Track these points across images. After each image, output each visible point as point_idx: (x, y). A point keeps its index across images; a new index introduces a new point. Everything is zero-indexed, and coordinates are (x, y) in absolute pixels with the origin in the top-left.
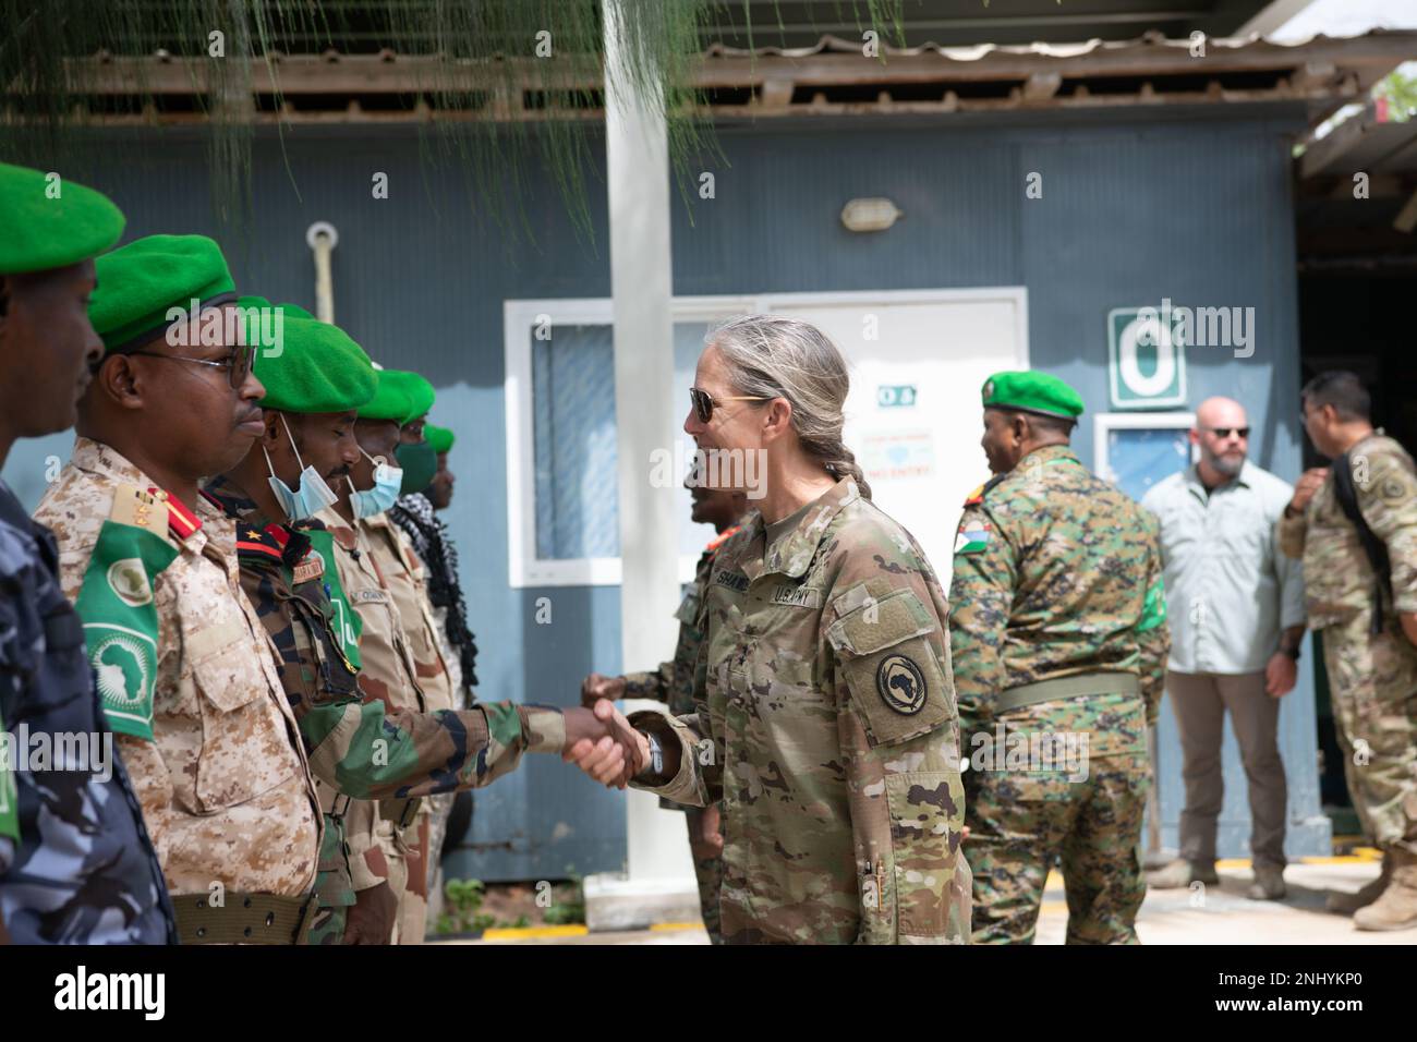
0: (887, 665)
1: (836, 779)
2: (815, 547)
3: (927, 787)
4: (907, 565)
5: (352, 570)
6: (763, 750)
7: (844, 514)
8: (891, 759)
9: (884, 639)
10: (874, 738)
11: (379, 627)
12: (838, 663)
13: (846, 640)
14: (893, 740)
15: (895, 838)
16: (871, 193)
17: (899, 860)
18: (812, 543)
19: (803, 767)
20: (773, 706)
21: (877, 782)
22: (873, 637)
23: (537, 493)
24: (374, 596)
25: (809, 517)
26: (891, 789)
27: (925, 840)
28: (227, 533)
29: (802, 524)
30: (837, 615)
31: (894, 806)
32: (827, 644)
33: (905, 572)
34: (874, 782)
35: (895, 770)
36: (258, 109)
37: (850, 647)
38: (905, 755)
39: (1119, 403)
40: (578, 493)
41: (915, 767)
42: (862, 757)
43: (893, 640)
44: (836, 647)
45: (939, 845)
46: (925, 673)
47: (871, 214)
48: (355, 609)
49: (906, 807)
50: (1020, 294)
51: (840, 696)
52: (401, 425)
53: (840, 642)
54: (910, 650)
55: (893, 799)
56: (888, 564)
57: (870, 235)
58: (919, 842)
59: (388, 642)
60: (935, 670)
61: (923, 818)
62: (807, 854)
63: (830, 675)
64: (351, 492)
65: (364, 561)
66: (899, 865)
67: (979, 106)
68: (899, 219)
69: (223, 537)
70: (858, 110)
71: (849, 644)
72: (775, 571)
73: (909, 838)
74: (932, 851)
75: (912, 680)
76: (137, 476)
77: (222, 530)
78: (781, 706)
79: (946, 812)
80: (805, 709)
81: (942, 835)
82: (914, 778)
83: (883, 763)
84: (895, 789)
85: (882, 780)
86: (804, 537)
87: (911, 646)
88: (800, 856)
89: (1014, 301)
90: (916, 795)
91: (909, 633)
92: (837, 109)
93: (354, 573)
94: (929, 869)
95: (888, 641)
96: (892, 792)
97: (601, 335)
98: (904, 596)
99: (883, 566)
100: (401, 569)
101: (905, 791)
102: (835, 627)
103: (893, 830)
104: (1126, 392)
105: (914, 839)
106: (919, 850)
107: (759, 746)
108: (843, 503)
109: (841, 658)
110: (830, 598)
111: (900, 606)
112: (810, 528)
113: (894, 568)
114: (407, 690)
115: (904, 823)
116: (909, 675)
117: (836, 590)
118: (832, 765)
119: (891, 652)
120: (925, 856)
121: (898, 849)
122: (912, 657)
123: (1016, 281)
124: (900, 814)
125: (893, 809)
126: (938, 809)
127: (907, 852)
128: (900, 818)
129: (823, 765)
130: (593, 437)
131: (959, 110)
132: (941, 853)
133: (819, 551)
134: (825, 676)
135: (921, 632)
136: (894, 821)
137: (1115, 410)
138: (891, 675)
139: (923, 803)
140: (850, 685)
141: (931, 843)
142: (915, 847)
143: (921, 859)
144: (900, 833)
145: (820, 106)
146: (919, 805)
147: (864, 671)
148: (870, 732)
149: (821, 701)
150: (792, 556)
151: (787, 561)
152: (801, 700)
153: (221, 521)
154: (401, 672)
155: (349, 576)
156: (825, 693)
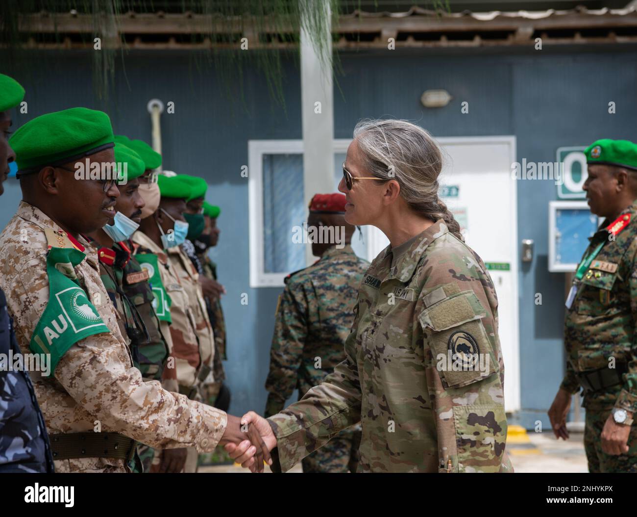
0: (455, 337)
1: (421, 407)
2: (416, 263)
3: (479, 415)
4: (471, 276)
5: (166, 274)
6: (380, 387)
7: (435, 243)
8: (457, 396)
9: (452, 321)
10: (447, 383)
11: (179, 303)
12: (426, 336)
13: (429, 321)
14: (458, 385)
15: (459, 446)
16: (437, 87)
17: (461, 460)
18: (415, 261)
19: (402, 399)
20: (385, 360)
21: (448, 411)
22: (446, 320)
23: (265, 239)
24: (177, 288)
25: (414, 245)
26: (457, 415)
27: (478, 448)
28: (93, 254)
29: (410, 249)
30: (425, 306)
31: (458, 426)
32: (419, 324)
33: (469, 280)
34: (446, 410)
35: (460, 403)
36: (123, 41)
37: (431, 326)
38: (466, 394)
39: (561, 195)
40: (285, 240)
41: (473, 401)
42: (439, 395)
43: (458, 322)
44: (423, 326)
45: (486, 451)
46: (478, 342)
47: (436, 98)
48: (168, 294)
49: (466, 426)
50: (512, 140)
51: (427, 357)
52: (187, 201)
53: (426, 323)
54: (470, 329)
55: (458, 421)
56: (458, 275)
57: (436, 109)
58: (474, 449)
59: (183, 311)
60: (485, 341)
61: (476, 433)
62: (403, 453)
63: (420, 343)
64: (161, 235)
65: (171, 270)
66: (461, 462)
67: (492, 43)
68: (451, 101)
69: (91, 256)
70: (430, 45)
71: (431, 324)
72: (393, 278)
73: (468, 446)
74: (482, 455)
75: (470, 347)
76: (52, 225)
77: (91, 252)
78: (390, 360)
79: (492, 430)
80: (404, 363)
81: (488, 445)
82: (472, 409)
83: (452, 399)
84: (460, 415)
85: (451, 410)
86: (410, 257)
87: (470, 325)
88: (398, 454)
89: (509, 143)
90: (473, 419)
91: (469, 318)
92: (419, 44)
93: (167, 275)
94: (480, 466)
95: (455, 323)
96: (457, 417)
97: (298, 158)
98: (468, 295)
99: (454, 276)
100: (186, 275)
101: (466, 417)
102: (424, 313)
103: (458, 441)
104: (565, 190)
105: (471, 447)
106: (474, 454)
107: (378, 385)
108: (436, 236)
109: (427, 333)
110: (421, 295)
111: (465, 301)
112: (414, 252)
113: (463, 278)
114: (192, 335)
115: (465, 437)
116: (469, 344)
117: (424, 291)
118: (420, 398)
119: (457, 329)
120: (478, 458)
121: (460, 452)
122: (470, 333)
123: (510, 132)
124: (462, 431)
125: (458, 428)
126: (486, 428)
127: (467, 454)
128: (462, 434)
129: (414, 398)
130: (294, 211)
131: (482, 46)
132: (487, 456)
133: (418, 266)
134: (417, 344)
135: (477, 317)
136: (459, 435)
137: (559, 199)
138: (457, 344)
139: (477, 424)
140: (432, 351)
141: (481, 449)
142: (470, 452)
143: (475, 459)
144: (462, 443)
145: (410, 43)
146: (474, 425)
147: (440, 341)
148: (444, 379)
149: (414, 358)
150: (403, 269)
151: (400, 272)
152: (401, 357)
153: (90, 248)
154: (189, 326)
155: (165, 276)
156: (417, 354)
